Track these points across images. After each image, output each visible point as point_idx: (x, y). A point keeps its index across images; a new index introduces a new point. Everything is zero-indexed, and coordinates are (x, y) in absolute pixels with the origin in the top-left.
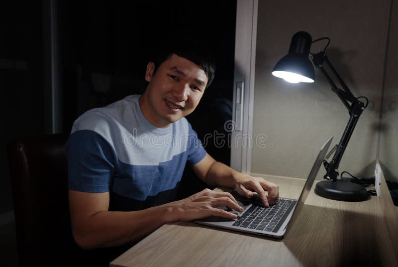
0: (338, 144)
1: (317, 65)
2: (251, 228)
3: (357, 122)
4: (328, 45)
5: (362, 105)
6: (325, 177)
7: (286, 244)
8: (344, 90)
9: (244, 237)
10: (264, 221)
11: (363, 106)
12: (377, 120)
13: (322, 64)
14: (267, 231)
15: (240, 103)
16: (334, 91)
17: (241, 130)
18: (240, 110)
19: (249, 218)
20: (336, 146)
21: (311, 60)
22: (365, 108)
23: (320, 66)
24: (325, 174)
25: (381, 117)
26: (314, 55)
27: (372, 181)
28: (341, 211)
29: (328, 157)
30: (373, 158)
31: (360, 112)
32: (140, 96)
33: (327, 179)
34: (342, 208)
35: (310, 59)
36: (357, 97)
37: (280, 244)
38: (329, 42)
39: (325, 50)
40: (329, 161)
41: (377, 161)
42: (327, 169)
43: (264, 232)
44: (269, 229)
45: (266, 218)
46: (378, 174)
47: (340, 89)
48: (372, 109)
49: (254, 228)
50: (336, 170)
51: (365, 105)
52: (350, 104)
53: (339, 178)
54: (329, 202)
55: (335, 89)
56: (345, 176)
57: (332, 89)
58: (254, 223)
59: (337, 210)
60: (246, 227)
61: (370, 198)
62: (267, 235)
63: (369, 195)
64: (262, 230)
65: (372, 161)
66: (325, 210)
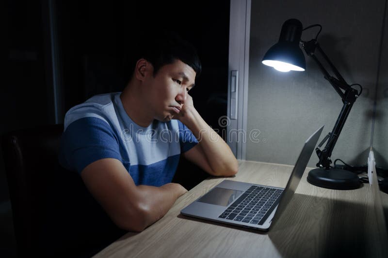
0: (331, 132)
1: (308, 53)
2: (237, 220)
3: (350, 109)
4: (319, 32)
5: (356, 92)
6: (318, 165)
7: (270, 237)
8: (337, 78)
9: (229, 229)
10: (251, 212)
11: (357, 94)
12: (372, 108)
13: (313, 52)
14: (253, 223)
15: (235, 91)
16: (326, 79)
17: (236, 118)
18: (235, 99)
19: (237, 209)
20: (329, 133)
21: (302, 48)
22: (359, 95)
23: (312, 54)
24: (318, 162)
25: (375, 104)
26: (305, 43)
27: (365, 169)
28: (331, 200)
29: (321, 145)
30: (367, 145)
31: (354, 99)
32: (120, 93)
33: (320, 167)
34: (333, 197)
35: (300, 47)
36: (350, 85)
37: (265, 238)
38: (321, 29)
39: (317, 37)
40: (322, 149)
41: (371, 149)
42: (319, 157)
43: (249, 224)
44: (255, 222)
45: (253, 209)
46: (371, 162)
47: (333, 77)
48: (366, 96)
49: (240, 221)
50: (329, 158)
51: (359, 92)
52: (344, 91)
53: (332, 165)
54: (320, 191)
55: (327, 77)
56: (338, 163)
57: (325, 77)
58: (240, 214)
59: (326, 199)
60: (232, 219)
61: (363, 186)
62: (253, 227)
63: (361, 183)
64: (248, 222)
65: (365, 149)
66: (315, 199)
